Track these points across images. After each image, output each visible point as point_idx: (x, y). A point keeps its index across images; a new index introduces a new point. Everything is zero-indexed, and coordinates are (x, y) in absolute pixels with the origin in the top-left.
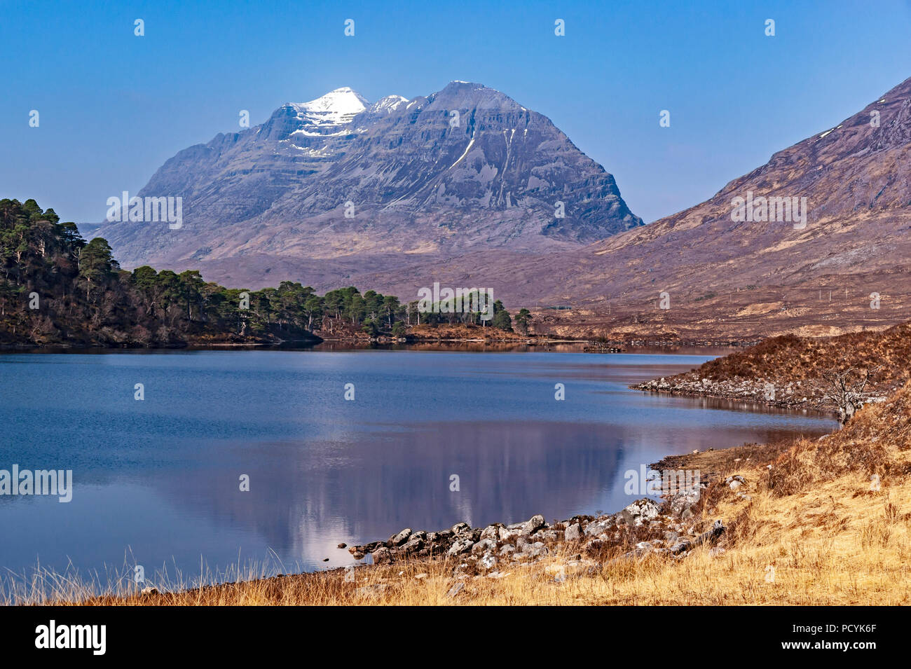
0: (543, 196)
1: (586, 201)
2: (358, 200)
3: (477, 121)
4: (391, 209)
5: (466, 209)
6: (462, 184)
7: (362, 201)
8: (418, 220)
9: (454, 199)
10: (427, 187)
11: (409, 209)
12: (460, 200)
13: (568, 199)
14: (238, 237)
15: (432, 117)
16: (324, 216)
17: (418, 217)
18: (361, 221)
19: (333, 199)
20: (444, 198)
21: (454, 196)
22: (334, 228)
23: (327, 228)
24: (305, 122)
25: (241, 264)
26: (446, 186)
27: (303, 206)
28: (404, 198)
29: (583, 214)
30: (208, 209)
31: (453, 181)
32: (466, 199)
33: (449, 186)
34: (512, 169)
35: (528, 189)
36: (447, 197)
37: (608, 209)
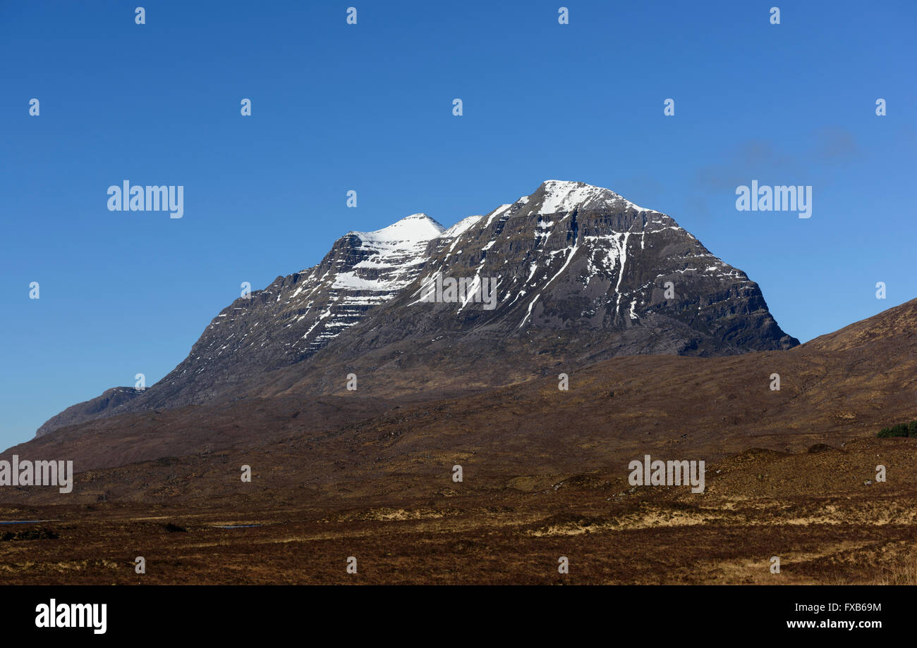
0: (672, 312)
1: (729, 316)
2: (431, 329)
3: (580, 226)
4: (473, 336)
5: (572, 332)
6: (565, 302)
7: (436, 330)
8: (509, 348)
9: (556, 320)
10: (520, 308)
11: (497, 336)
12: (564, 320)
13: (706, 315)
14: (278, 383)
15: (522, 224)
16: (388, 349)
17: (509, 344)
18: (435, 353)
19: (400, 330)
20: (542, 320)
21: (556, 317)
22: (400, 363)
23: (392, 363)
24: (371, 253)
25: (259, 407)
26: (544, 304)
27: (362, 341)
28: (490, 323)
29: (727, 334)
30: (256, 356)
31: (553, 298)
32: (571, 320)
33: (548, 305)
34: (629, 280)
35: (652, 304)
36: (546, 318)
37: (758, 327)
